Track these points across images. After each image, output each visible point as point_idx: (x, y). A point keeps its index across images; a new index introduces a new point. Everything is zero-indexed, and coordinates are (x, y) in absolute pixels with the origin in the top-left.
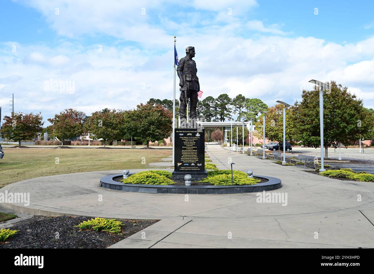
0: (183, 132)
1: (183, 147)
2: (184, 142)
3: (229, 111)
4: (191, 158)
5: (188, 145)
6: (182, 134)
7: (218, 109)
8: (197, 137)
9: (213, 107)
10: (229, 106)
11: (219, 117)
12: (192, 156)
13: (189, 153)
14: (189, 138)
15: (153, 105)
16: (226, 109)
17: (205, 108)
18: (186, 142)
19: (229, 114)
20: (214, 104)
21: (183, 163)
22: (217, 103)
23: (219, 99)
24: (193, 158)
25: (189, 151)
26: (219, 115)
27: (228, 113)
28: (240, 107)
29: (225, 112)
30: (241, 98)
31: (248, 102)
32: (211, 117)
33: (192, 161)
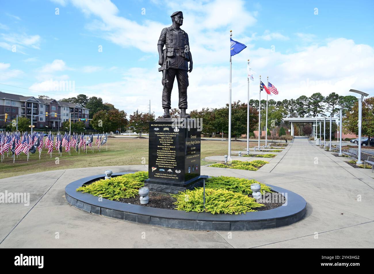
0: (159, 125)
1: (158, 146)
2: (160, 140)
3: (322, 108)
4: (168, 161)
5: (164, 143)
6: (158, 129)
7: (311, 107)
8: (176, 132)
9: (307, 105)
10: (322, 103)
11: (312, 114)
12: (169, 159)
13: (166, 154)
14: (166, 134)
15: (253, 104)
16: (319, 107)
17: (299, 106)
18: (162, 139)
19: (322, 111)
20: (307, 102)
21: (158, 168)
22: (310, 101)
23: (312, 97)
24: (171, 161)
25: (166, 152)
26: (312, 112)
27: (321, 109)
28: (333, 104)
29: (318, 109)
30: (335, 96)
31: (341, 100)
32: (304, 113)
33: (169, 166)
